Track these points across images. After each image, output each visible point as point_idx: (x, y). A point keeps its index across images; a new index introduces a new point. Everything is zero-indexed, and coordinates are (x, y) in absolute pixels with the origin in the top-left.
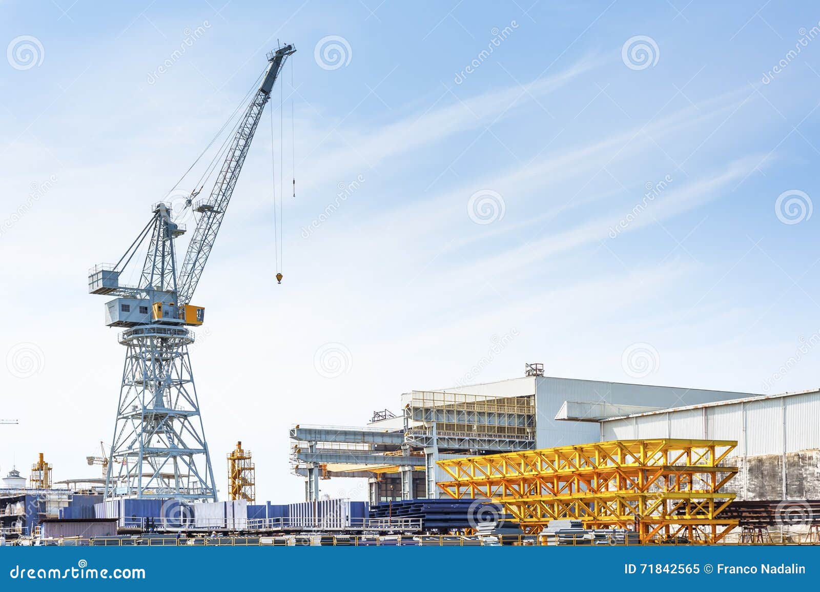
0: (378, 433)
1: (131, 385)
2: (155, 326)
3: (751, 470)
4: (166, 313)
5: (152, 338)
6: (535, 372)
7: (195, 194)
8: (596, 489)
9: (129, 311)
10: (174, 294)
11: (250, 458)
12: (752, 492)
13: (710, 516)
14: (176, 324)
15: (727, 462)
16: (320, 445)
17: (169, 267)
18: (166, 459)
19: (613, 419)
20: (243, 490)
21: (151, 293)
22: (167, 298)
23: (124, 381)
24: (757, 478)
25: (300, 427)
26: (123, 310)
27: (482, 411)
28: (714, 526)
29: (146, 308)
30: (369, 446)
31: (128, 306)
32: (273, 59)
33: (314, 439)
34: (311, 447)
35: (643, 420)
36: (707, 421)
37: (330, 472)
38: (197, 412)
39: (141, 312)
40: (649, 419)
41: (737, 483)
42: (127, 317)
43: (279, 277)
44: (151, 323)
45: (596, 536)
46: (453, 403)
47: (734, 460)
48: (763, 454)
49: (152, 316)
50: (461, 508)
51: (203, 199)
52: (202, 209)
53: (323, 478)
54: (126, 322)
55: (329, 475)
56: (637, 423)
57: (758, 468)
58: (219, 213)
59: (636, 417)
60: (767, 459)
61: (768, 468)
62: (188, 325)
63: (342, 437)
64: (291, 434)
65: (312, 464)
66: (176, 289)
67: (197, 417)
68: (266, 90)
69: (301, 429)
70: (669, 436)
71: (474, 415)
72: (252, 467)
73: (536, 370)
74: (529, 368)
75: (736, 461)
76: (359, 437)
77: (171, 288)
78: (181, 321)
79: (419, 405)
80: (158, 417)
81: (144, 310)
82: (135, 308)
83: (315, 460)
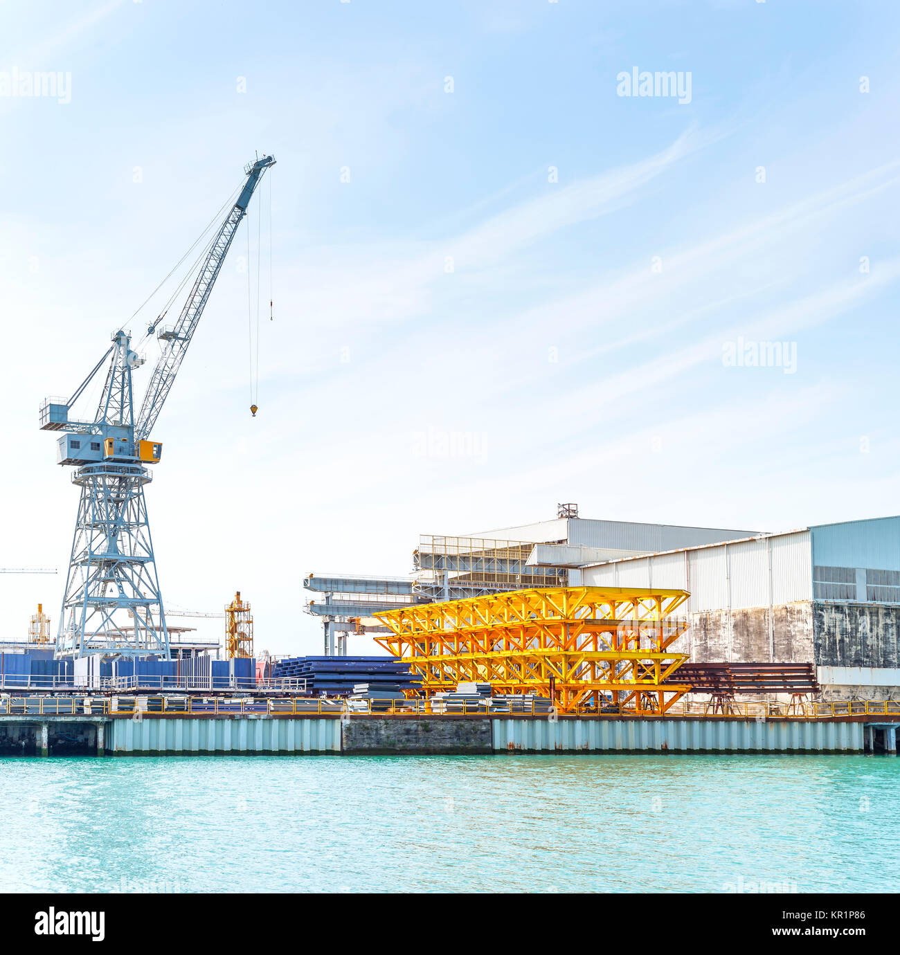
0: (404, 583)
1: (83, 529)
2: (105, 464)
3: (735, 626)
4: (121, 450)
5: (103, 477)
6: (569, 514)
7: (159, 320)
8: (522, 647)
9: (78, 447)
10: (130, 428)
11: (249, 610)
12: (737, 652)
13: (655, 681)
14: (130, 462)
15: (711, 617)
16: (336, 596)
17: (127, 401)
18: (114, 609)
19: (593, 565)
20: (241, 646)
21: (104, 428)
22: (124, 434)
23: (78, 525)
24: (742, 635)
25: (314, 576)
26: (72, 447)
27: (503, 558)
28: (661, 693)
29: (98, 445)
30: (411, 599)
31: (78, 443)
32: (250, 172)
33: (330, 589)
34: (327, 598)
35: (624, 565)
36: (689, 566)
37: (364, 626)
38: (151, 558)
39: (92, 449)
40: (630, 564)
41: (721, 642)
42: (77, 455)
43: (254, 409)
44: (104, 461)
45: (494, 702)
46: (481, 550)
47: (717, 614)
48: (749, 608)
49: (104, 454)
50: (358, 667)
51: (169, 325)
52: (167, 336)
53: (356, 633)
54: (76, 460)
55: (362, 630)
56: (617, 570)
57: (743, 625)
58: (187, 340)
59: (616, 563)
60: (752, 613)
61: (754, 623)
62: (145, 462)
63: (362, 588)
64: (305, 584)
65: (327, 617)
66: (132, 423)
67: (152, 563)
68: (242, 205)
69: (314, 579)
70: (651, 585)
71: (494, 562)
72: (251, 620)
73: (569, 510)
74: (561, 509)
75: (720, 615)
76: (383, 588)
77: (128, 423)
78: (135, 458)
79: (428, 550)
80: (109, 563)
81: (96, 446)
82: (86, 445)
83: (330, 613)
